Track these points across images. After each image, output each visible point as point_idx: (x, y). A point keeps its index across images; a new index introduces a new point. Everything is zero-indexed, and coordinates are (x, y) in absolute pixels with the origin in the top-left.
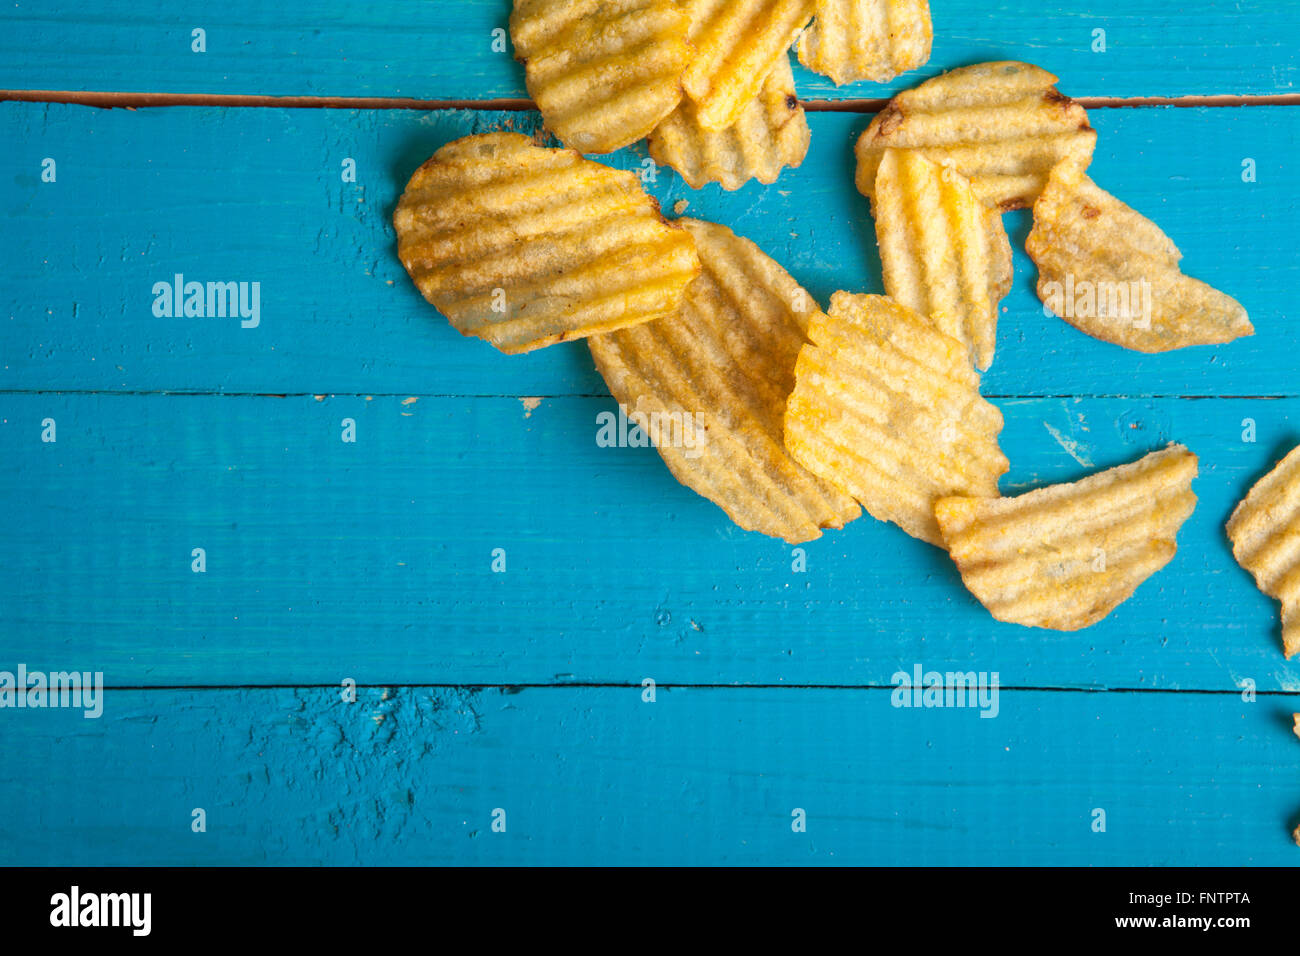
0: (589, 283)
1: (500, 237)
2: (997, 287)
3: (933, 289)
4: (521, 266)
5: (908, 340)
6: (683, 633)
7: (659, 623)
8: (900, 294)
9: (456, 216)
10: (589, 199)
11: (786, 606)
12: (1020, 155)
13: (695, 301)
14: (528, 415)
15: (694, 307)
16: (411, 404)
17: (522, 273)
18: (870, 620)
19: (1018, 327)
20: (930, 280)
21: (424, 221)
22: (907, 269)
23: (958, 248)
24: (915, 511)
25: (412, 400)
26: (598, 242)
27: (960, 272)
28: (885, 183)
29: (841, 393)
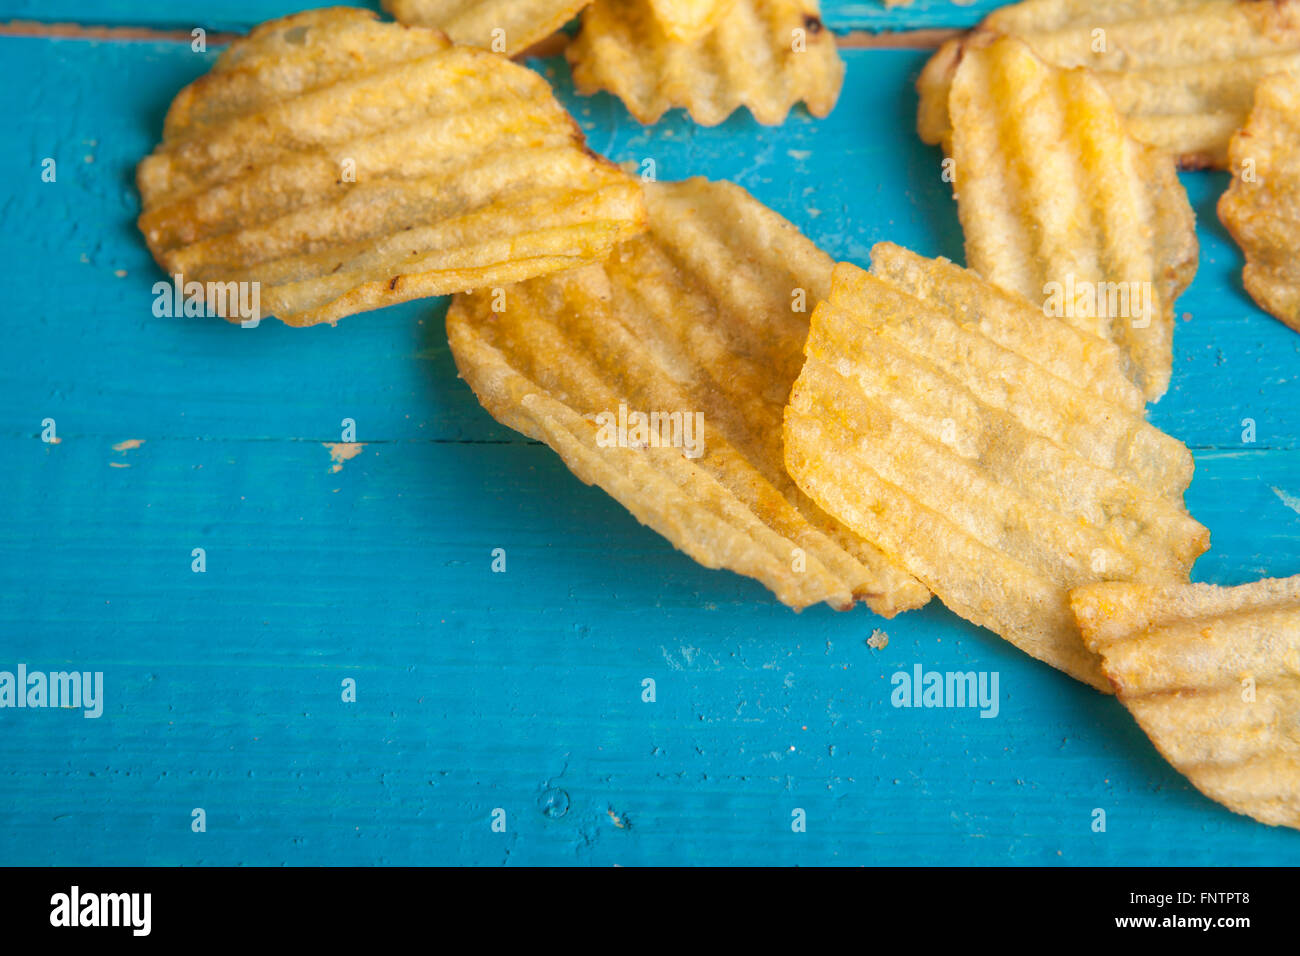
0: (454, 233)
1: (308, 176)
2: (1171, 275)
3: (1054, 262)
4: (342, 221)
5: (1011, 330)
6: (592, 831)
7: (546, 811)
8: (996, 272)
9: (240, 152)
10: (463, 111)
11: (790, 786)
12: (1200, 85)
13: (639, 286)
14: (336, 468)
15: (636, 295)
16: (129, 450)
17: (343, 233)
18: (953, 815)
19: (1212, 343)
20: (1047, 249)
21: (188, 170)
22: (1007, 238)
23: (1097, 204)
24: (1034, 610)
25: (132, 444)
26: (475, 181)
27: (1102, 240)
28: (965, 102)
29: (889, 397)
